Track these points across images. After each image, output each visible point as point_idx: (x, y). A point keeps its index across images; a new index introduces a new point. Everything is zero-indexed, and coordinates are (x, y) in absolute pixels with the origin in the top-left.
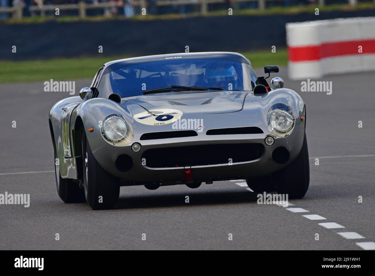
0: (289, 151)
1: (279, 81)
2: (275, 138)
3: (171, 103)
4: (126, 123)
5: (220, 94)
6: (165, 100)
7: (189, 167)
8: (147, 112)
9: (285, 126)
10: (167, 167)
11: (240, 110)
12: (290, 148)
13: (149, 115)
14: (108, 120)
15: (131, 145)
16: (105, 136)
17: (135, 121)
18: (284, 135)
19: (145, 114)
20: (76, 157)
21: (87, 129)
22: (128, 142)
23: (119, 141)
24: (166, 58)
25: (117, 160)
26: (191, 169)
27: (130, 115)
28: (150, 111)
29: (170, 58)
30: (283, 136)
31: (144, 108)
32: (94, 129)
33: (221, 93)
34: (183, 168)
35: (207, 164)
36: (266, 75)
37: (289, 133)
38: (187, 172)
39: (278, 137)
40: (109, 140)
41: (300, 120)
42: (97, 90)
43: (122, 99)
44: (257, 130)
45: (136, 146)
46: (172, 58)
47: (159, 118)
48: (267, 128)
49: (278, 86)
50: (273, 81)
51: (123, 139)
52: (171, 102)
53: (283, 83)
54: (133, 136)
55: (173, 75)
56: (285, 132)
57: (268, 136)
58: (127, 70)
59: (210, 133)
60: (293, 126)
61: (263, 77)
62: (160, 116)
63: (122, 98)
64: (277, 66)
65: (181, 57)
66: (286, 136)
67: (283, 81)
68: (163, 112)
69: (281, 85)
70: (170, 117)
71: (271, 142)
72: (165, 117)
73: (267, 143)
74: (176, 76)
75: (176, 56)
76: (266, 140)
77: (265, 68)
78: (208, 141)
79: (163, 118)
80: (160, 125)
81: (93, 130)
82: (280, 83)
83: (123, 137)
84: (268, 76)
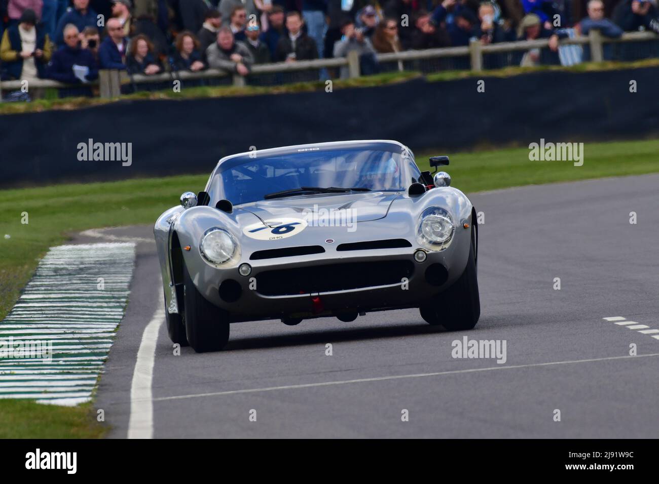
0: (448, 270)
1: (444, 177)
2: (427, 252)
3: (296, 211)
4: (231, 238)
5: (364, 197)
6: (288, 206)
7: (317, 294)
8: (262, 223)
9: (442, 236)
10: (288, 294)
11: (384, 217)
12: (448, 264)
13: (264, 226)
14: (208, 234)
15: (238, 266)
16: (205, 257)
17: (244, 235)
18: (440, 248)
19: (259, 225)
20: (176, 284)
21: (185, 248)
22: (234, 264)
23: (224, 262)
24: (299, 151)
25: (221, 288)
26: (319, 296)
27: (238, 226)
28: (265, 221)
29: (304, 150)
30: (437, 249)
31: (259, 217)
32: (191, 247)
33: (366, 195)
34: (309, 295)
35: (341, 290)
36: (431, 169)
37: (447, 246)
38: (315, 300)
39: (431, 252)
40: (211, 261)
41: (463, 227)
42: (208, 195)
43: (234, 207)
44: (404, 243)
45: (244, 268)
46: (306, 150)
47: (276, 231)
48: (416, 241)
49: (443, 184)
50: (436, 177)
51: (228, 260)
52: (298, 209)
53: (450, 180)
54: (241, 255)
55: (316, 172)
56: (441, 243)
57: (418, 250)
58: (255, 167)
59: (342, 248)
60: (451, 235)
61: (428, 172)
62: (277, 227)
63: (234, 205)
64: (446, 158)
65: (318, 149)
66: (442, 249)
67: (449, 177)
68: (281, 223)
69: (447, 182)
70: (289, 228)
71: (422, 258)
72: (284, 229)
73: (416, 259)
74: (318, 174)
75: (312, 148)
76: (416, 255)
77: (431, 160)
78: (339, 259)
79: (281, 230)
80: (276, 239)
81: (190, 249)
82: (445, 179)
83: (229, 257)
84: (435, 170)
